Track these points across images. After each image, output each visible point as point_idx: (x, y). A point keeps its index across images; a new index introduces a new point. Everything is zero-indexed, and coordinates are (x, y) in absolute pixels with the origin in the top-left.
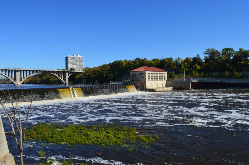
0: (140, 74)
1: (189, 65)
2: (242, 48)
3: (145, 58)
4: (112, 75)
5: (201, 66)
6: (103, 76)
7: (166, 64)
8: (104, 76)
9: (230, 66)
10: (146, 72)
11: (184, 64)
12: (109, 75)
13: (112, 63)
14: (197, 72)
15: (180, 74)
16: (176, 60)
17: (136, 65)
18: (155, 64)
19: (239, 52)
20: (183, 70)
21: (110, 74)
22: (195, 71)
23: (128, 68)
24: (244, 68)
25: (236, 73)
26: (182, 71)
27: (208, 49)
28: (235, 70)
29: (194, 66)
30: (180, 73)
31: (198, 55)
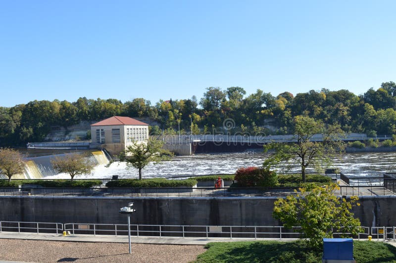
0: (113, 130)
1: (182, 113)
2: (261, 90)
3: (98, 99)
4: (31, 130)
5: (201, 116)
6: (8, 131)
7: (140, 110)
8: (13, 131)
9: (246, 117)
10: (125, 126)
11: (173, 111)
12: (25, 130)
13: (26, 105)
14: (196, 125)
15: (169, 129)
16: (158, 104)
17: (80, 110)
18: (119, 111)
19: (256, 95)
20: (171, 121)
21: (27, 128)
22: (194, 123)
23: (67, 118)
24: (265, 121)
25: (255, 128)
26: (171, 123)
27: (210, 88)
28: (254, 123)
29: (190, 116)
30: (168, 127)
31: (194, 97)
